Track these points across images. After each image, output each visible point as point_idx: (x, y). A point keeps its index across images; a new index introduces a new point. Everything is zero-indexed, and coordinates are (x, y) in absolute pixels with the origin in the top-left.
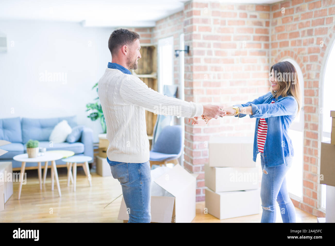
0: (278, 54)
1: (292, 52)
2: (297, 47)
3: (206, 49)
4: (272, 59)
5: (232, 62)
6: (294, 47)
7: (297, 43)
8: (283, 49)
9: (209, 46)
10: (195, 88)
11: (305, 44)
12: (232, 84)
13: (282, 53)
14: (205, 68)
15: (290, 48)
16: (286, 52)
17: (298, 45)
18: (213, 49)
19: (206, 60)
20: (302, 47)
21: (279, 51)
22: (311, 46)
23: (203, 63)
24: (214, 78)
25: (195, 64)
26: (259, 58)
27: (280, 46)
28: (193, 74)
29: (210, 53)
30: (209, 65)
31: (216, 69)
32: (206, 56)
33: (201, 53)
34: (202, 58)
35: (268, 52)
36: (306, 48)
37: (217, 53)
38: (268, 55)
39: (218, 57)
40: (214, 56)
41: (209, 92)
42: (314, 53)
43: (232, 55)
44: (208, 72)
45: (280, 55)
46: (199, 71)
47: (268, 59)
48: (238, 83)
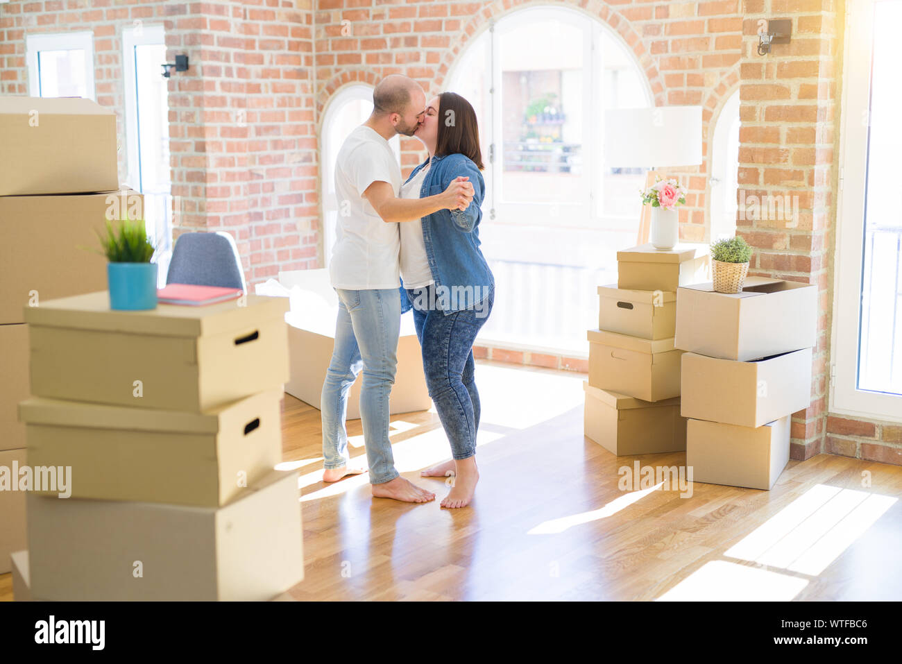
0: (334, 76)
1: (371, 75)
2: (382, 66)
3: (222, 65)
4: (319, 86)
5: (256, 89)
6: (375, 66)
7: (381, 58)
8: (346, 68)
9: (227, 59)
10: (208, 139)
11: (398, 62)
12: (259, 132)
13: (344, 75)
14: (223, 102)
15: (364, 66)
16: (354, 73)
17: (383, 63)
18: (234, 65)
19: (223, 85)
20: (393, 65)
21: (337, 70)
22: (413, 65)
23: (218, 92)
24: (237, 120)
25: (207, 93)
26: (297, 83)
27: (340, 62)
29: (229, 72)
30: (229, 96)
31: (240, 103)
32: (223, 78)
33: (215, 71)
34: (218, 81)
35: (312, 72)
36: (404, 68)
37: (242, 73)
38: (312, 79)
39: (241, 80)
40: (235, 79)
41: (230, 148)
42: (421, 77)
43: (257, 76)
44: (227, 109)
45: (340, 79)
46: (213, 106)
47: (312, 85)
48: (268, 130)
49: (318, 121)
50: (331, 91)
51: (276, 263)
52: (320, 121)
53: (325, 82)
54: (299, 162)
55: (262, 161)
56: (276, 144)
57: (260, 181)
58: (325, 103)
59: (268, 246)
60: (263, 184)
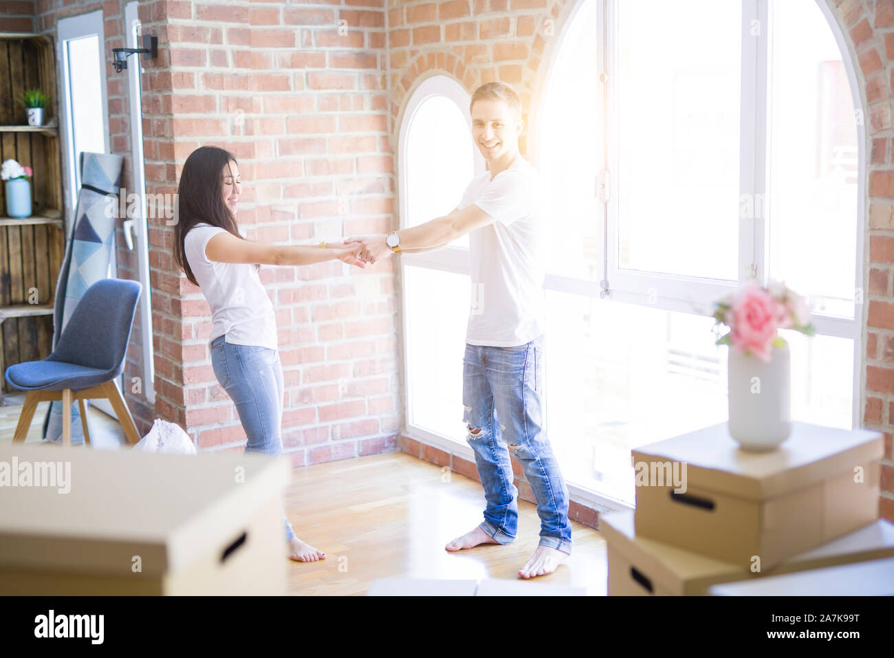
0: (410, 61)
1: (451, 58)
2: (463, 44)
3: (207, 47)
4: (394, 77)
5: (283, 84)
6: (456, 43)
7: (463, 31)
8: (423, 49)
9: (216, 39)
11: (484, 35)
12: (285, 148)
13: (420, 60)
14: (208, 104)
15: (443, 45)
16: (432, 57)
17: (466, 38)
18: (228, 47)
19: (208, 79)
20: (478, 41)
21: (413, 53)
22: (502, 40)
23: (199, 89)
24: (234, 130)
25: (177, 92)
26: (356, 73)
27: (416, 41)
28: (171, 120)
29: (219, 58)
30: (218, 94)
31: (240, 104)
32: (208, 67)
33: (194, 58)
34: (197, 72)
35: (383, 56)
36: (490, 45)
37: (240, 59)
38: (383, 68)
39: (243, 71)
40: (231, 69)
42: (511, 58)
43: (284, 65)
44: (216, 115)
45: (417, 67)
46: (188, 111)
47: (384, 77)
48: (303, 145)
49: (392, 132)
50: (407, 84)
51: (317, 344)
52: (395, 130)
53: (400, 73)
54: (360, 193)
55: (290, 192)
56: (316, 167)
57: (289, 222)
58: (400, 104)
59: (303, 320)
60: (293, 227)
